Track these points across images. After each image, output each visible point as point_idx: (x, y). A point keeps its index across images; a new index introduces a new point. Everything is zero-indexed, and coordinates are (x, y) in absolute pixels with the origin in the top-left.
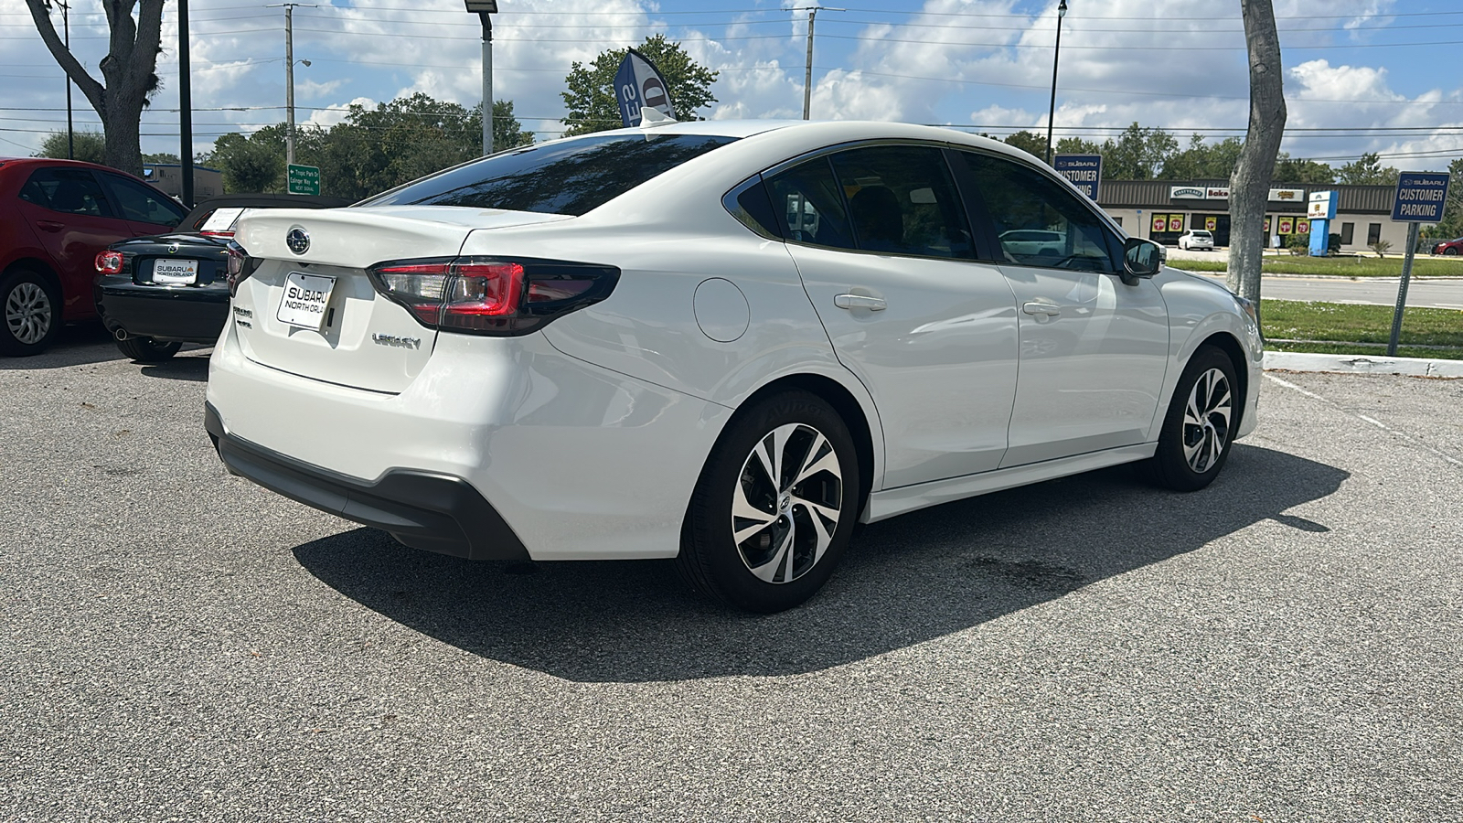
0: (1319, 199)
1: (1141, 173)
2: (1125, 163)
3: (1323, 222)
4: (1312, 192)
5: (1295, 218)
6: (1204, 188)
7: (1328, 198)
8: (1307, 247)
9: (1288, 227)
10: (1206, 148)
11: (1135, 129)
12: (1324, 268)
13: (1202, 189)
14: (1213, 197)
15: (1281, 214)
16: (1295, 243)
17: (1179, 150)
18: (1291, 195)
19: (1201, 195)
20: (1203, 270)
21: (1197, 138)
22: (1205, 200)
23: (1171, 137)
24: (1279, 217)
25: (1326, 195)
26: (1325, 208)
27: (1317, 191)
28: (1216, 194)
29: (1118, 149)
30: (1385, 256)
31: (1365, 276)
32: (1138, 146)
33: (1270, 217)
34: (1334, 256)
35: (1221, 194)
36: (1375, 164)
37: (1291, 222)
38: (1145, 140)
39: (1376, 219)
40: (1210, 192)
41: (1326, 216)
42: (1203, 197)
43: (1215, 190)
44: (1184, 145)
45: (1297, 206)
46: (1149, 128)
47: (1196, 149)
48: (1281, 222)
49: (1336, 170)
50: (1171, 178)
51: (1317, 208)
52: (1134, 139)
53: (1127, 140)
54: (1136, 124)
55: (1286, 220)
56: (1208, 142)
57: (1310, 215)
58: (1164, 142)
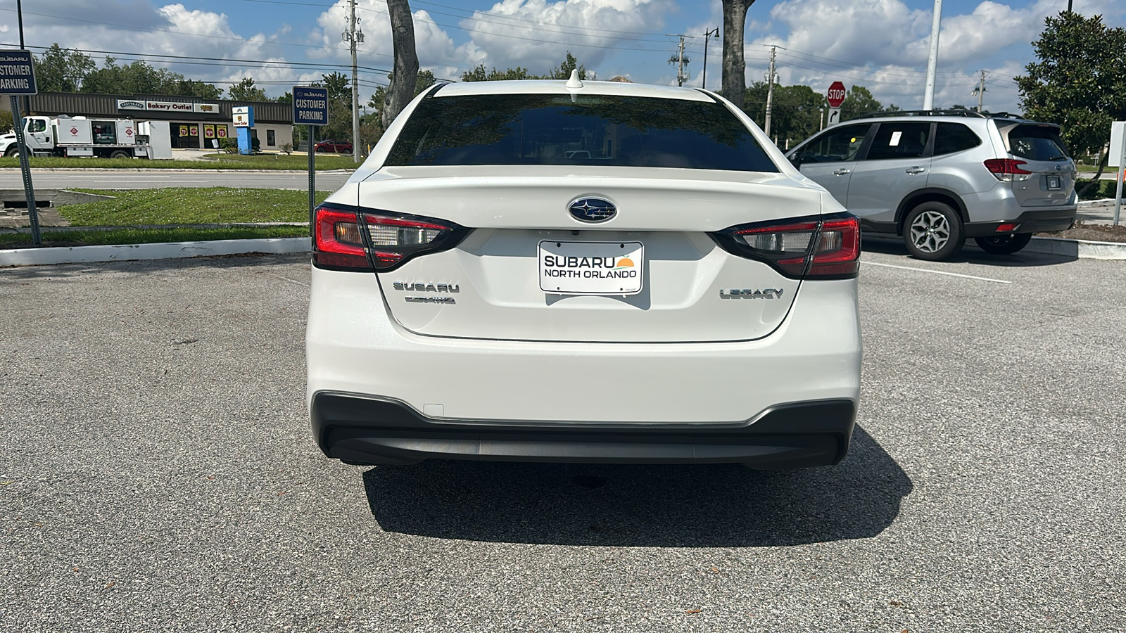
0: (240, 112)
1: (67, 87)
2: (52, 77)
3: (246, 129)
4: (234, 107)
5: (215, 126)
6: (144, 102)
7: (247, 111)
8: (237, 147)
9: (211, 132)
10: (119, 68)
11: (56, 48)
12: (255, 164)
13: (143, 102)
14: (152, 109)
15: (205, 122)
16: (228, 145)
17: (97, 69)
18: (210, 108)
19: (142, 107)
20: (208, 169)
21: (109, 60)
22: (146, 111)
23: (89, 57)
24: (204, 124)
25: (245, 109)
26: (245, 118)
27: (237, 106)
28: (154, 106)
29: (44, 65)
30: (291, 154)
31: (320, 170)
32: (61, 64)
33: (197, 125)
34: (257, 154)
35: (158, 107)
36: (252, 87)
37: (213, 129)
38: (66, 59)
39: (271, 127)
40: (149, 105)
41: (247, 125)
42: (144, 109)
43: (153, 103)
44: (100, 64)
45: (216, 117)
46: (68, 49)
47: (110, 68)
48: (206, 129)
49: (219, 89)
50: (95, 91)
51: (240, 118)
52: (57, 57)
53: (50, 58)
54: (56, 45)
55: (209, 127)
56: (119, 64)
57: (236, 124)
58: (83, 62)
